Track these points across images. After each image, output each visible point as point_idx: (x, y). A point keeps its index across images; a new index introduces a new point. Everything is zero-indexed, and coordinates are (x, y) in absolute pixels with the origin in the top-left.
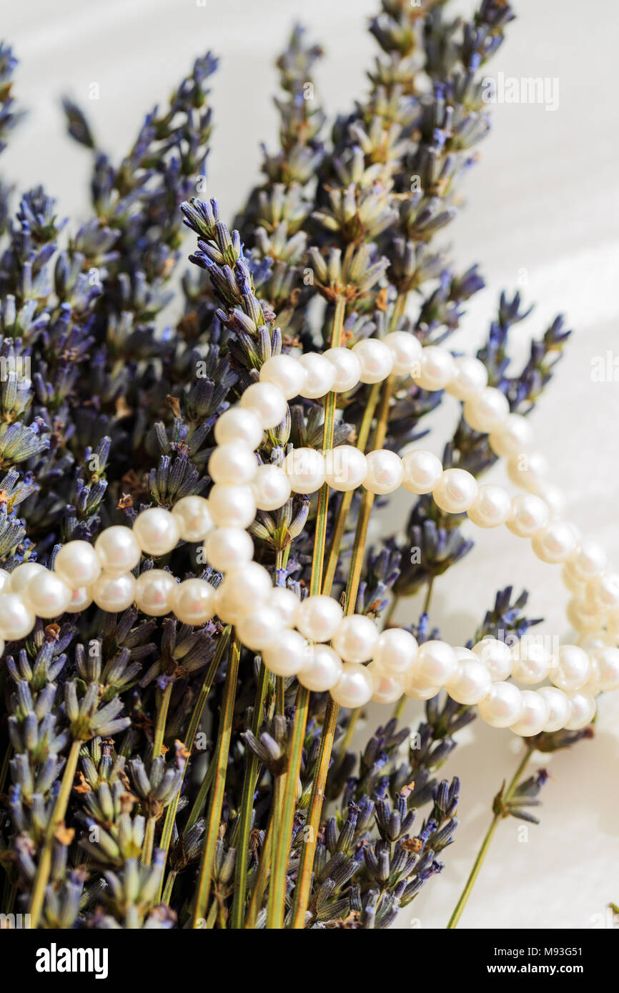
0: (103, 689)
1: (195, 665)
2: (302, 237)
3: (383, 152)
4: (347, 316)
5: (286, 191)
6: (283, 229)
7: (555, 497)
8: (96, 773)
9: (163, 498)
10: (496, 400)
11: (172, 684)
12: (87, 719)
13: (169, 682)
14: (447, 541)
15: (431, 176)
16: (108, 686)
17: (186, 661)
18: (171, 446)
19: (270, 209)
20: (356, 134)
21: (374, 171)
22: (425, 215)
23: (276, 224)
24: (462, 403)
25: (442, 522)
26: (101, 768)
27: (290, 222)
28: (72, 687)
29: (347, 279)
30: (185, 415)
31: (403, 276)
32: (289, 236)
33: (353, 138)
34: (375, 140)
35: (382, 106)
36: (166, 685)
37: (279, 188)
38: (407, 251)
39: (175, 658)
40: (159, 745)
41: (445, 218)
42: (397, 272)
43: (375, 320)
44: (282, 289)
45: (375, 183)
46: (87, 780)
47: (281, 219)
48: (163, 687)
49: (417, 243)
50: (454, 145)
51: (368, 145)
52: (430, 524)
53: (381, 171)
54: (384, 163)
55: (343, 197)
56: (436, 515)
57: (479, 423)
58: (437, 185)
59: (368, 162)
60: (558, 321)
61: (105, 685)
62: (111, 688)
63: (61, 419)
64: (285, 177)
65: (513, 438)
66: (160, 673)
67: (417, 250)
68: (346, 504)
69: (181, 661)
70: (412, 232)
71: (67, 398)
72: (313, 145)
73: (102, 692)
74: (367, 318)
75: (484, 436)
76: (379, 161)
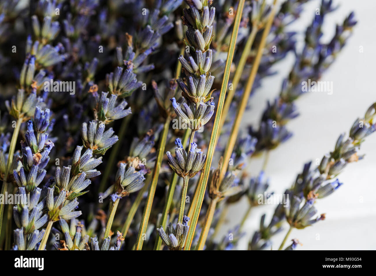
0: (69, 194)
1: (133, 190)
8: (72, 242)
9: (115, 90)
11: (119, 199)
12: (58, 210)
13: (118, 198)
16: (71, 192)
17: (129, 188)
18: (123, 62)
26: (75, 240)
28: (52, 191)
30: (134, 45)
36: (116, 199)
39: (122, 186)
40: (108, 231)
46: (67, 245)
48: (114, 200)
61: (70, 191)
62: (73, 193)
63: (77, 46)
66: (114, 192)
69: (125, 187)
71: (82, 35)
73: (68, 195)
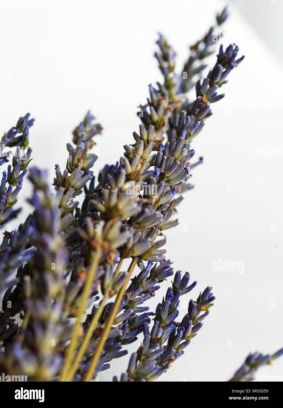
5: (65, 192)
29: (105, 238)
35: (141, 152)
54: (137, 181)
55: (111, 194)
60: (208, 290)
64: (66, 185)
70: (133, 223)
72: (86, 171)
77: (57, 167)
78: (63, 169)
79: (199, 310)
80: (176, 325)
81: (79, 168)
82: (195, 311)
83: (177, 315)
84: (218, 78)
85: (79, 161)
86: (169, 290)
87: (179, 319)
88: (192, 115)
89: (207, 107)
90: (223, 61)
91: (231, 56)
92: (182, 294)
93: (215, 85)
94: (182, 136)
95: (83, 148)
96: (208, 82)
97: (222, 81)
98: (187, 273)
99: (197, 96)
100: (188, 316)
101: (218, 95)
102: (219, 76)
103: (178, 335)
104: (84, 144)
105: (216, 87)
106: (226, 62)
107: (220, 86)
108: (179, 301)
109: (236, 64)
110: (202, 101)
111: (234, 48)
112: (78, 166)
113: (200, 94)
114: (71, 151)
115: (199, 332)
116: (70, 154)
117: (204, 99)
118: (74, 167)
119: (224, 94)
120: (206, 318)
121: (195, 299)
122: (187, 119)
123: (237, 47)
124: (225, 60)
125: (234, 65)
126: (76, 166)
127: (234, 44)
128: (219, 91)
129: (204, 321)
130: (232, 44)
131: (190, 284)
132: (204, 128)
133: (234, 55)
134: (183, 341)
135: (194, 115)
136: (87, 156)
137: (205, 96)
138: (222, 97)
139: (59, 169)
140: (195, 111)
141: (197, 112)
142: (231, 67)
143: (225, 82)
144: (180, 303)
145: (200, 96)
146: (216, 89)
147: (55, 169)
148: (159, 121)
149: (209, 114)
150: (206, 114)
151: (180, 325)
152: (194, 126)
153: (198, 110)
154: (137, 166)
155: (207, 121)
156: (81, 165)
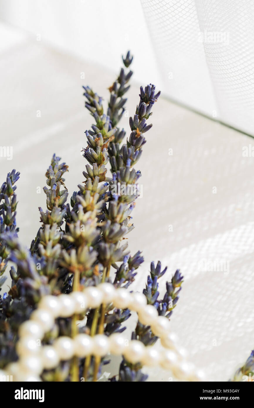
2: (58, 246)
3: (92, 205)
4: (81, 279)
5: (51, 228)
6: (50, 244)
7: (183, 352)
10: (152, 311)
14: (136, 376)
15: (114, 214)
19: (44, 236)
20: (79, 199)
21: (88, 214)
22: (112, 231)
23: (47, 242)
24: (137, 313)
25: (133, 367)
27: (54, 241)
31: (105, 259)
32: (53, 247)
33: (78, 201)
34: (88, 201)
35: (90, 187)
37: (48, 226)
38: (105, 248)
41: (121, 232)
42: (102, 258)
43: (94, 280)
44: (51, 270)
45: (88, 219)
47: (49, 240)
49: (110, 244)
50: (123, 200)
51: (85, 204)
52: (128, 369)
53: (91, 214)
54: (92, 211)
55: (75, 227)
56: (130, 365)
57: (146, 322)
58: (116, 217)
59: (85, 210)
60: (177, 272)
64: (50, 222)
65: (161, 327)
67: (110, 248)
68: (88, 362)
70: (107, 240)
72: (62, 206)
74: (90, 279)
75: (149, 327)
76: (90, 210)
77: (40, 209)
78: (45, 210)
79: (174, 287)
80: (159, 302)
81: (57, 206)
82: (171, 289)
83: (158, 295)
84: (144, 113)
85: (55, 200)
86: (149, 277)
87: (161, 298)
88: (131, 146)
89: (141, 138)
90: (145, 99)
91: (150, 94)
92: (159, 277)
93: (144, 118)
94: (128, 164)
95: (56, 190)
96: (138, 118)
97: (148, 114)
98: (159, 262)
99: (132, 130)
100: (167, 294)
101: (147, 125)
102: (145, 111)
103: (163, 310)
104: (55, 186)
105: (144, 120)
106: (148, 99)
107: (147, 118)
108: (158, 283)
109: (155, 99)
110: (136, 133)
111: (151, 86)
112: (55, 204)
113: (134, 128)
114: (48, 194)
115: (178, 303)
116: (47, 196)
117: (138, 132)
118: (52, 206)
119: (151, 124)
120: (181, 292)
121: (170, 281)
122: (129, 151)
123: (153, 86)
124: (146, 98)
125: (154, 100)
126: (54, 205)
127: (151, 84)
128: (148, 122)
129: (180, 295)
130: (149, 84)
131: (162, 269)
132: (143, 153)
133: (153, 93)
134: (168, 312)
135: (133, 145)
136: (61, 193)
137: (138, 129)
138: (150, 126)
139: (42, 210)
140: (133, 142)
141: (134, 143)
142: (153, 103)
143: (150, 114)
144: (159, 285)
145: (134, 130)
146: (145, 121)
147: (39, 210)
148: (100, 158)
149: (144, 142)
150: (142, 142)
151: (163, 301)
152: (135, 154)
153: (135, 141)
154: (90, 199)
155: (144, 148)
156: (58, 202)
